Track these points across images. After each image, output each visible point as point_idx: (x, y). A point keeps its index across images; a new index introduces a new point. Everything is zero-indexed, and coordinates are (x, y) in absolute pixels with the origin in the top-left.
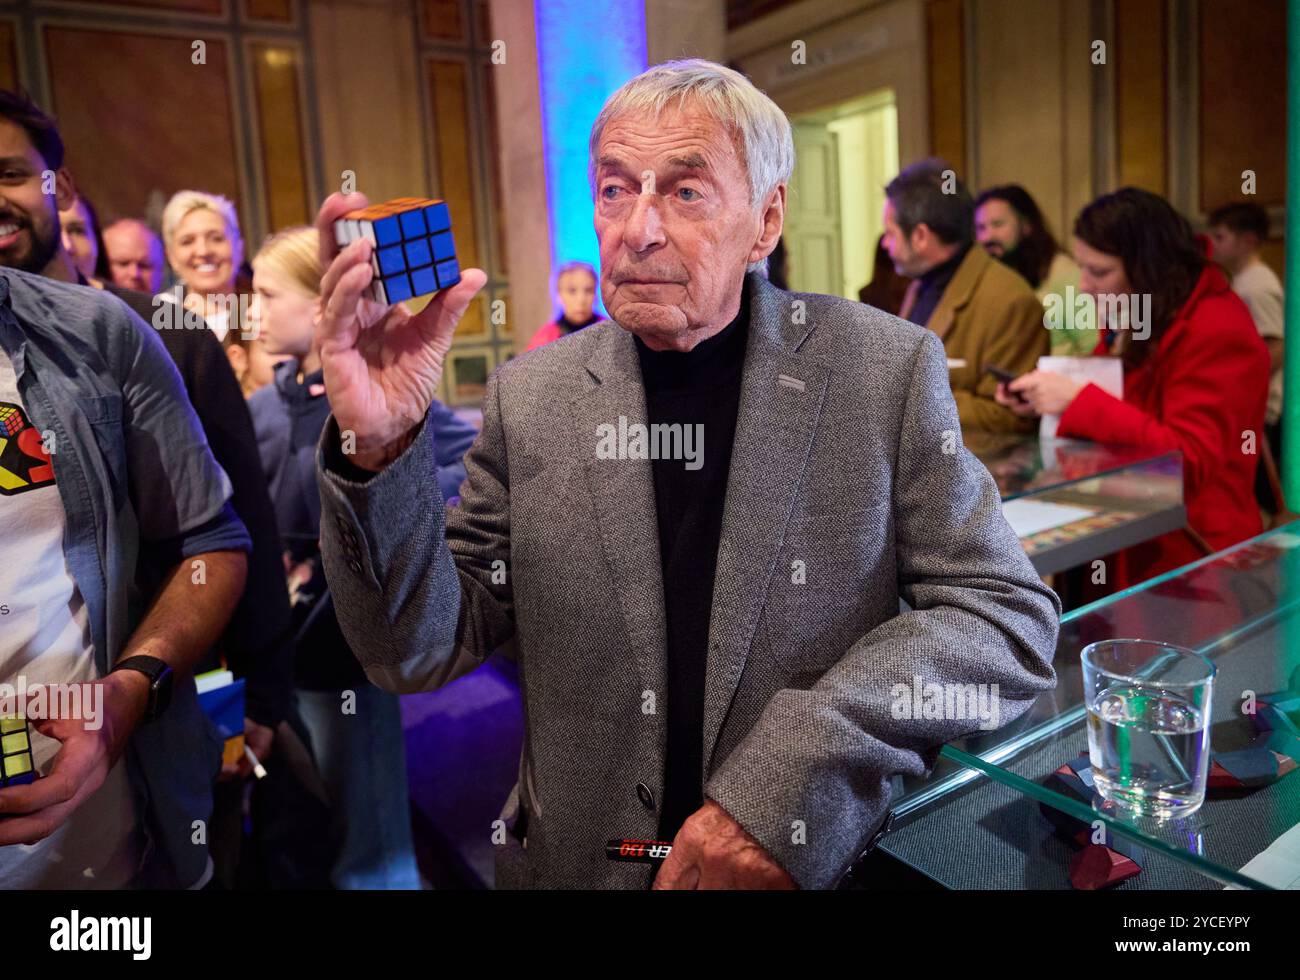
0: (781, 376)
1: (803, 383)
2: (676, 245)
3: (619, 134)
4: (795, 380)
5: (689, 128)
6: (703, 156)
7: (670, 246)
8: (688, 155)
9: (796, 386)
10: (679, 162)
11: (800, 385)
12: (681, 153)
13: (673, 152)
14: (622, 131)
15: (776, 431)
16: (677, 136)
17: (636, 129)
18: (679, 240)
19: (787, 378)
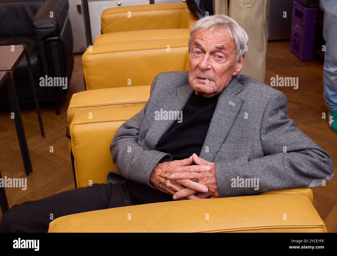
0: (229, 101)
1: (235, 104)
2: (214, 70)
3: (201, 37)
4: (233, 103)
5: (221, 39)
6: (224, 46)
7: (212, 70)
8: (220, 46)
9: (232, 105)
10: (218, 48)
11: (234, 105)
12: (219, 45)
13: (217, 45)
14: (202, 36)
15: (224, 117)
16: (218, 40)
17: (206, 36)
18: (215, 68)
19: (230, 102)
